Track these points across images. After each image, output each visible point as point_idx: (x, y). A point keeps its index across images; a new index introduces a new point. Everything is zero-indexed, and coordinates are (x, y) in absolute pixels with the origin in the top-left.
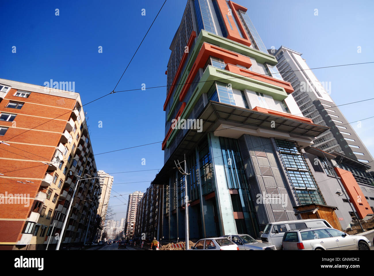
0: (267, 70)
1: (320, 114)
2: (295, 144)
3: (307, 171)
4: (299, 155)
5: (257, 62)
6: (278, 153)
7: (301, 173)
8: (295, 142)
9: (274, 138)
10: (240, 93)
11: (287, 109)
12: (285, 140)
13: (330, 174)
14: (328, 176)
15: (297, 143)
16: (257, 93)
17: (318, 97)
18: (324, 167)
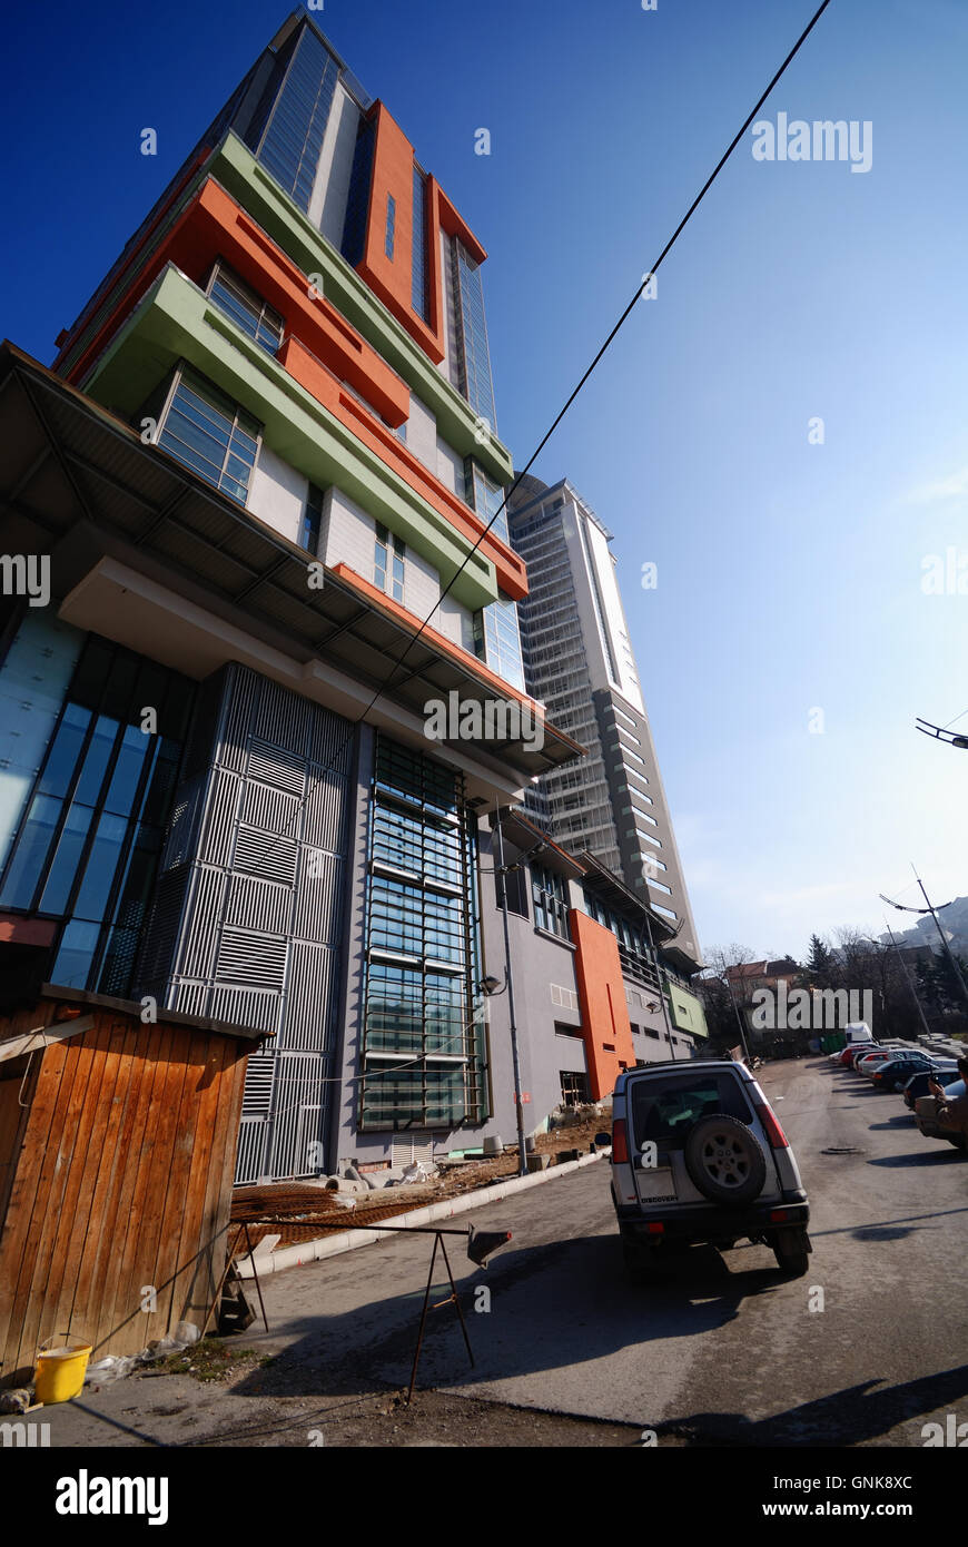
0: (467, 484)
1: (600, 737)
2: (458, 780)
3: (456, 895)
4: (453, 826)
5: (439, 433)
6: (362, 792)
7: (428, 897)
8: (460, 773)
9: (376, 728)
10: (305, 489)
11: (479, 647)
12: (422, 751)
13: (547, 927)
14: (537, 931)
15: (463, 779)
16: (382, 532)
17: (611, 683)
18: (537, 899)
